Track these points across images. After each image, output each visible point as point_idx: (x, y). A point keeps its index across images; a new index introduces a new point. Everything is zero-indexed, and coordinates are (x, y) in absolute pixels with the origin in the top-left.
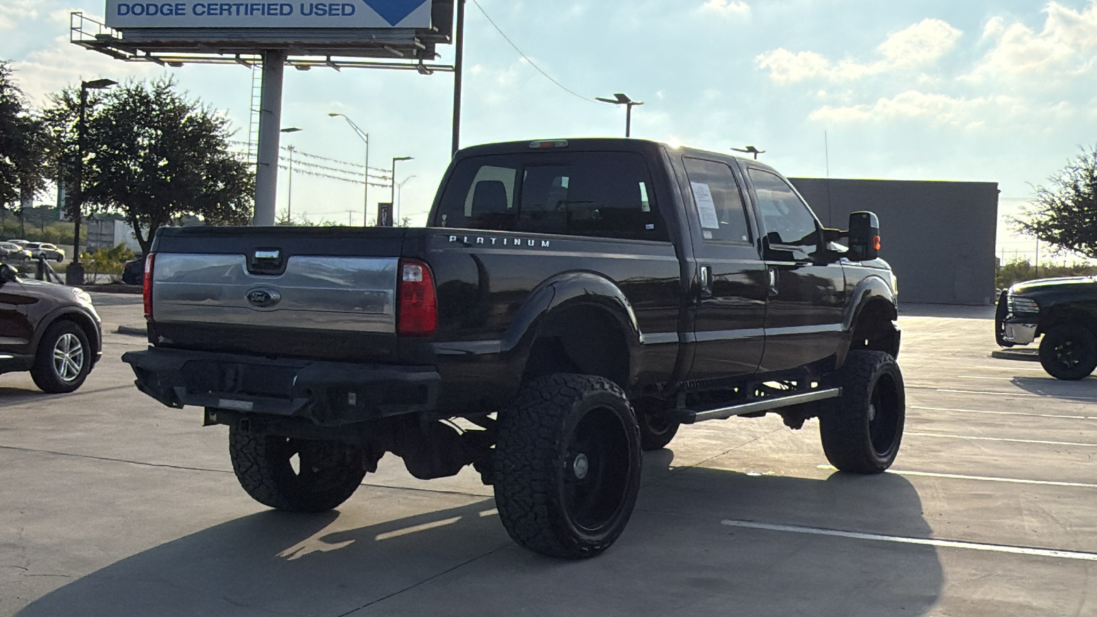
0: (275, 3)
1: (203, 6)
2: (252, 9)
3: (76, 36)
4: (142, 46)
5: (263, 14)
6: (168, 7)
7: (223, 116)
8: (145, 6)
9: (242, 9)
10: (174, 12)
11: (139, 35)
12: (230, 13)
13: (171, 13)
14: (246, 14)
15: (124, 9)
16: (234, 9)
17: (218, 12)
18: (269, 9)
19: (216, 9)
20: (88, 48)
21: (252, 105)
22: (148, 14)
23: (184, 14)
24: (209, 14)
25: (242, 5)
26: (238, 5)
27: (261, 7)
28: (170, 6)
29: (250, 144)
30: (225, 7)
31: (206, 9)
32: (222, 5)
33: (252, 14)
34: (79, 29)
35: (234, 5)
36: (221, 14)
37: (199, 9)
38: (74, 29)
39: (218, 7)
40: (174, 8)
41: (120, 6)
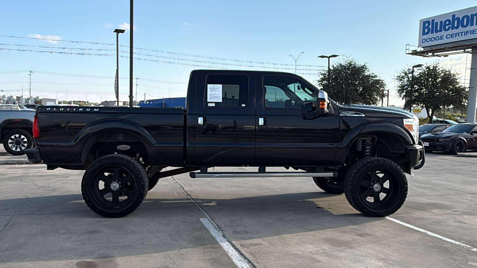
0: (475, 29)
1: (450, 35)
2: (467, 33)
3: (408, 52)
4: (430, 51)
5: (471, 34)
6: (438, 38)
7: (458, 72)
8: (430, 38)
9: (463, 34)
10: (440, 39)
11: (429, 48)
12: (459, 36)
13: (439, 39)
14: (465, 35)
15: (424, 41)
16: (460, 34)
17: (455, 36)
18: (473, 32)
19: (454, 35)
20: (412, 55)
21: (466, 67)
22: (431, 41)
23: (443, 39)
24: (452, 37)
25: (463, 32)
26: (462, 33)
27: (470, 32)
28: (439, 37)
29: (465, 80)
30: (457, 34)
31: (450, 36)
32: (456, 34)
33: (467, 35)
34: (408, 49)
35: (460, 33)
36: (456, 37)
37: (448, 36)
38: (407, 50)
39: (455, 35)
40: (440, 38)
41: (423, 40)
